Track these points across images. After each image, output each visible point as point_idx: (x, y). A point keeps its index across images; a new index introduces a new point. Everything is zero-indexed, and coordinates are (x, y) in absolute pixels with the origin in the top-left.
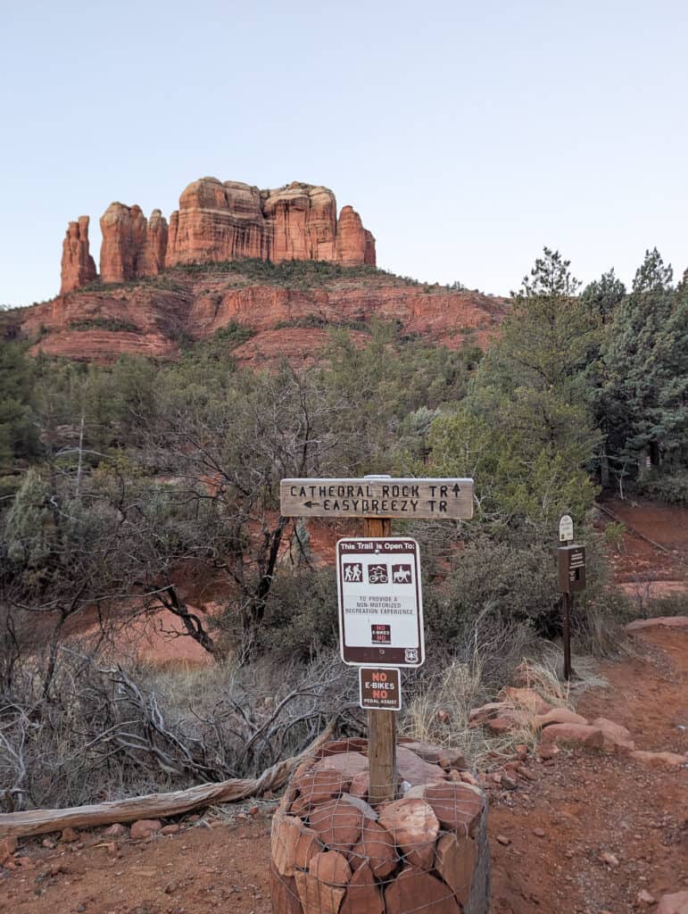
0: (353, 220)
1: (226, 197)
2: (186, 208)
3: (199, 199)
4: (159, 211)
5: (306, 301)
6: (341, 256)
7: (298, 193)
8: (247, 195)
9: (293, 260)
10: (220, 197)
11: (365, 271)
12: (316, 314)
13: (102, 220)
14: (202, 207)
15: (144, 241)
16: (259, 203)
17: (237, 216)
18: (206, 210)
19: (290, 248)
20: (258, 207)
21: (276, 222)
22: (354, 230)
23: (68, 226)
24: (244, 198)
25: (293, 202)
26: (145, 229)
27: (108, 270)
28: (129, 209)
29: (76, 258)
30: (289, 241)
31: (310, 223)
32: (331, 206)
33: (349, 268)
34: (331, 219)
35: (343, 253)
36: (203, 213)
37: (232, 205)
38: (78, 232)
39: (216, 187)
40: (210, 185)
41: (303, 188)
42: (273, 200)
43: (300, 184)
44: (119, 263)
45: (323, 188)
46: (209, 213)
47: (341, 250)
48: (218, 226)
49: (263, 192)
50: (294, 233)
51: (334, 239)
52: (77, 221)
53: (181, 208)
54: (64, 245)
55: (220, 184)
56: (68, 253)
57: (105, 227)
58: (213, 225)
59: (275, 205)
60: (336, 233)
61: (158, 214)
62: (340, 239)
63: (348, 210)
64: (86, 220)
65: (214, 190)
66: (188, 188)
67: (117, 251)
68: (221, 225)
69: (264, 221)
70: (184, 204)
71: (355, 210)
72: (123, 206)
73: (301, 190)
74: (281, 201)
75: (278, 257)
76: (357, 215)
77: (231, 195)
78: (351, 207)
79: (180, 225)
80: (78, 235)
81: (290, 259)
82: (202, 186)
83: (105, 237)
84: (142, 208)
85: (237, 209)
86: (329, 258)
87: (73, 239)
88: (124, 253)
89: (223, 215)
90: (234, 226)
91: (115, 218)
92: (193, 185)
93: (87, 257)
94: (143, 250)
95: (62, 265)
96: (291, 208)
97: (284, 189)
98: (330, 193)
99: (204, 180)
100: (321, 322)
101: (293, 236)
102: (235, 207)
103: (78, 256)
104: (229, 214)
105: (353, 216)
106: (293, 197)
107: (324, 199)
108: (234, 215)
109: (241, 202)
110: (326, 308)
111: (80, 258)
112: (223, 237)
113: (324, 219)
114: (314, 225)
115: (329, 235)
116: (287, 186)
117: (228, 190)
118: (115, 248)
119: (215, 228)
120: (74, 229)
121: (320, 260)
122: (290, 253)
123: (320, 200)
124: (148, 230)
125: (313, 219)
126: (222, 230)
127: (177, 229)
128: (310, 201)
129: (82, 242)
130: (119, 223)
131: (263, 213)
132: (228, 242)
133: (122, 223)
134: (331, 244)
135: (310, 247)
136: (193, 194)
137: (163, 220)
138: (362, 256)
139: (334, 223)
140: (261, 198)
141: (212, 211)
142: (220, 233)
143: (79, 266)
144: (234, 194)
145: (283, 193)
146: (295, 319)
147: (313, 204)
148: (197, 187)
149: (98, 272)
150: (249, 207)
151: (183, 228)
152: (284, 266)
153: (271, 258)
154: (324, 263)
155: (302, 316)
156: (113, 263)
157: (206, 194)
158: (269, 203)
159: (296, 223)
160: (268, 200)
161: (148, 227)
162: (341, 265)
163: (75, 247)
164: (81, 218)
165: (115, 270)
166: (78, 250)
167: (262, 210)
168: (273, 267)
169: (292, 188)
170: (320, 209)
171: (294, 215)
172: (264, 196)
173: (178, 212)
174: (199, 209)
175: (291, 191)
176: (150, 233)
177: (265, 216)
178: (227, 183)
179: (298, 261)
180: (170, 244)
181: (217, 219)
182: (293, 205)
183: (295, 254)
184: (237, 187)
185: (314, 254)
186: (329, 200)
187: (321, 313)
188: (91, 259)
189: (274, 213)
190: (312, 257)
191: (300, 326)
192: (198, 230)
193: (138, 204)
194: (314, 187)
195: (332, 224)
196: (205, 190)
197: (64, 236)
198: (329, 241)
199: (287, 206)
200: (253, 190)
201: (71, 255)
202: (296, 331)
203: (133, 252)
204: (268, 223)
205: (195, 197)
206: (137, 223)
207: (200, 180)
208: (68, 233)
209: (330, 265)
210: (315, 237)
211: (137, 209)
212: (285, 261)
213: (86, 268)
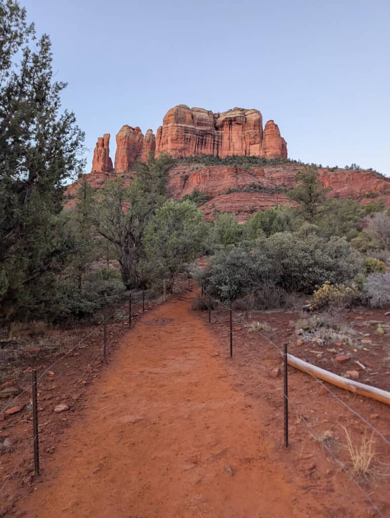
0: (274, 129)
1: (192, 117)
2: (167, 124)
3: (175, 118)
4: (151, 130)
5: (248, 175)
6: (266, 153)
7: (238, 114)
8: (205, 116)
9: (234, 156)
10: (189, 117)
11: (283, 161)
12: (257, 183)
13: (117, 136)
14: (177, 123)
15: (141, 147)
16: (213, 120)
17: (198, 128)
18: (179, 125)
19: (232, 148)
20: (212, 123)
21: (223, 132)
22: (275, 136)
23: (97, 140)
24: (204, 117)
25: (235, 119)
26: (142, 142)
27: (119, 166)
28: (134, 129)
29: (101, 158)
30: (231, 144)
31: (246, 132)
32: (259, 121)
33: (271, 160)
34: (259, 129)
35: (267, 150)
36: (178, 126)
37: (196, 122)
38: (103, 143)
39: (186, 111)
40: (183, 110)
41: (241, 111)
42: (222, 118)
43: (239, 109)
44: (126, 161)
45: (254, 110)
46: (182, 127)
47: (265, 149)
48: (187, 134)
49: (215, 114)
50: (235, 138)
51: (261, 142)
52: (102, 136)
53: (164, 125)
54: (94, 152)
55: (189, 109)
56: (97, 156)
57: (119, 140)
58: (184, 134)
59: (223, 121)
60: (262, 138)
61: (150, 132)
62: (264, 142)
63: (271, 123)
64: (108, 136)
65: (185, 112)
66: (169, 111)
67: (125, 154)
68: (189, 134)
69: (216, 132)
70: (166, 122)
71: (275, 123)
72: (130, 128)
73: (240, 112)
74: (227, 118)
75: (224, 153)
76: (276, 126)
77: (195, 116)
78: (273, 121)
79: (163, 135)
80: (103, 145)
81: (231, 155)
82: (177, 110)
83: (118, 146)
84: (141, 129)
85: (199, 124)
86: (257, 154)
87: (100, 148)
88: (129, 155)
89: (190, 128)
90: (197, 135)
91: (125, 134)
92: (172, 110)
93: (107, 158)
94: (141, 154)
95: (93, 163)
96: (233, 123)
97: (229, 112)
98: (258, 112)
99: (179, 106)
100: (260, 188)
101: (234, 141)
102: (198, 123)
103: (102, 157)
104: (193, 127)
105: (274, 126)
106: (234, 116)
107: (256, 116)
108: (197, 128)
109: (202, 120)
110: (263, 179)
111: (103, 158)
112: (189, 141)
113: (254, 129)
114: (248, 133)
115: (258, 139)
116: (231, 110)
117: (194, 113)
118: (124, 152)
119: (185, 136)
120: (101, 142)
121: (251, 155)
122: (232, 151)
123: (252, 118)
124: (144, 142)
125: (247, 130)
126: (189, 137)
127: (161, 138)
128: (246, 119)
129: (105, 149)
130: (127, 138)
131: (215, 127)
132: (193, 145)
133: (129, 137)
134: (258, 146)
135: (244, 147)
136: (172, 115)
137: (153, 135)
138: (279, 153)
139: (261, 132)
140: (214, 118)
141: (183, 125)
142: (188, 139)
143: (102, 163)
144: (198, 115)
145: (228, 114)
146: (241, 186)
147: (247, 120)
148: (175, 111)
149: (114, 167)
150: (206, 123)
151: (164, 136)
152: (227, 160)
153: (219, 155)
154: (254, 157)
155: (246, 185)
156: (122, 161)
157: (179, 115)
158: (219, 120)
159: (236, 132)
160: (219, 119)
161: (144, 140)
162: (266, 158)
163: (101, 152)
164: (105, 135)
165: (123, 166)
166: (102, 154)
167: (215, 125)
168: (220, 160)
169: (234, 111)
170: (252, 123)
171: (235, 128)
172: (216, 117)
173: (162, 127)
174: (175, 124)
175: (233, 113)
176: (145, 143)
177: (217, 129)
178: (193, 108)
179: (237, 156)
180: (157, 147)
181: (186, 130)
182: (235, 121)
183: (235, 152)
184: (199, 111)
185: (247, 152)
186: (258, 117)
187: (260, 182)
188: (110, 159)
189: (222, 126)
190: (246, 154)
191: (245, 191)
192: (174, 137)
193: (139, 126)
194: (248, 110)
195: (259, 132)
196: (179, 113)
197: (95, 146)
198: (258, 143)
199: (231, 122)
200: (209, 113)
201: (98, 157)
202: (242, 195)
203: (134, 155)
204: (218, 133)
205: (173, 117)
206: (138, 137)
207: (177, 106)
208: (97, 144)
209: (258, 158)
210: (248, 140)
211: (138, 130)
212: (228, 156)
213: (106, 165)
